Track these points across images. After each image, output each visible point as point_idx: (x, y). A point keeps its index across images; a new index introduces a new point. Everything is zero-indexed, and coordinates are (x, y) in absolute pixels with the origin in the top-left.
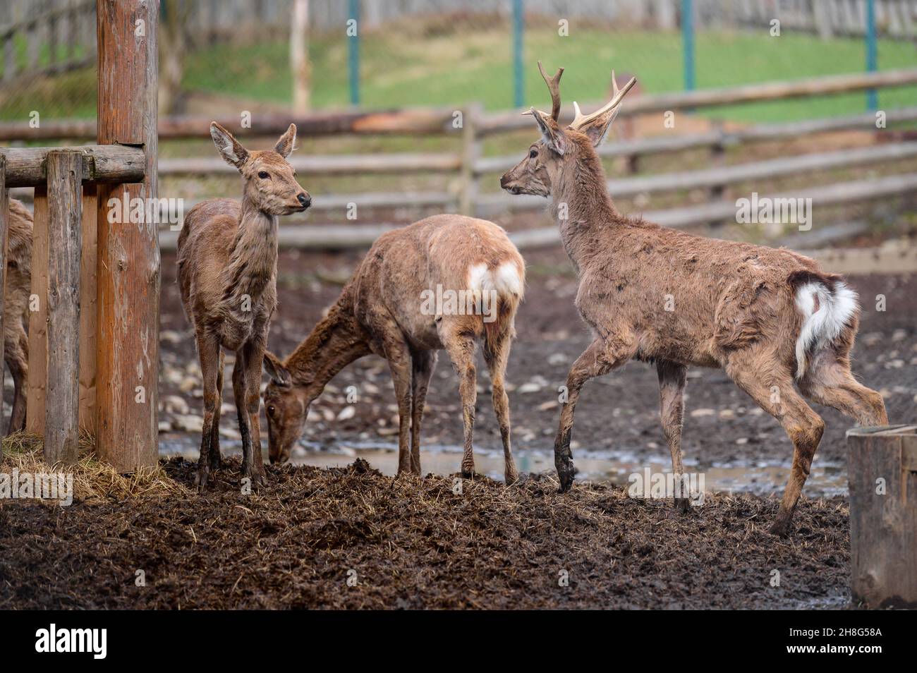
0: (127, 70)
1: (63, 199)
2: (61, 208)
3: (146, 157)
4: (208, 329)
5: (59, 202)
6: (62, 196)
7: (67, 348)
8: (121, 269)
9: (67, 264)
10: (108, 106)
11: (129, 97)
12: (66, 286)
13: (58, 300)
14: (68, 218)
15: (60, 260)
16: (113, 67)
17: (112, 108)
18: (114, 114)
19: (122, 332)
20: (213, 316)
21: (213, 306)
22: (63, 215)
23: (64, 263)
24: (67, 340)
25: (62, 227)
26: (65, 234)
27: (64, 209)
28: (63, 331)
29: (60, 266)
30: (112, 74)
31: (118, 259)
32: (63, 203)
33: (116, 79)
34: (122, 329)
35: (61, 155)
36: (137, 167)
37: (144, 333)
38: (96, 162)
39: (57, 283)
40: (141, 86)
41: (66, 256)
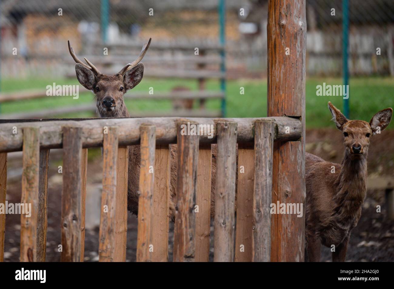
0: (292, 69)
1: (265, 151)
2: (264, 157)
3: (302, 124)
4: (318, 234)
5: (263, 153)
6: (264, 149)
7: (266, 246)
8: (287, 196)
9: (266, 193)
10: (279, 92)
11: (293, 86)
12: (266, 207)
13: (261, 216)
14: (268, 163)
15: (263, 190)
16: (283, 67)
17: (281, 93)
18: (283, 97)
19: (287, 236)
20: (324, 226)
21: (325, 219)
22: (265, 161)
23: (265, 192)
24: (266, 242)
25: (264, 169)
26: (266, 173)
27: (266, 158)
28: (264, 236)
29: (262, 194)
30: (282, 71)
31: (285, 190)
32: (265, 153)
33: (285, 74)
34: (287, 234)
35: (264, 123)
36: (298, 130)
37: (300, 236)
38: (279, 128)
39: (261, 205)
40: (299, 80)
41: (266, 188)
